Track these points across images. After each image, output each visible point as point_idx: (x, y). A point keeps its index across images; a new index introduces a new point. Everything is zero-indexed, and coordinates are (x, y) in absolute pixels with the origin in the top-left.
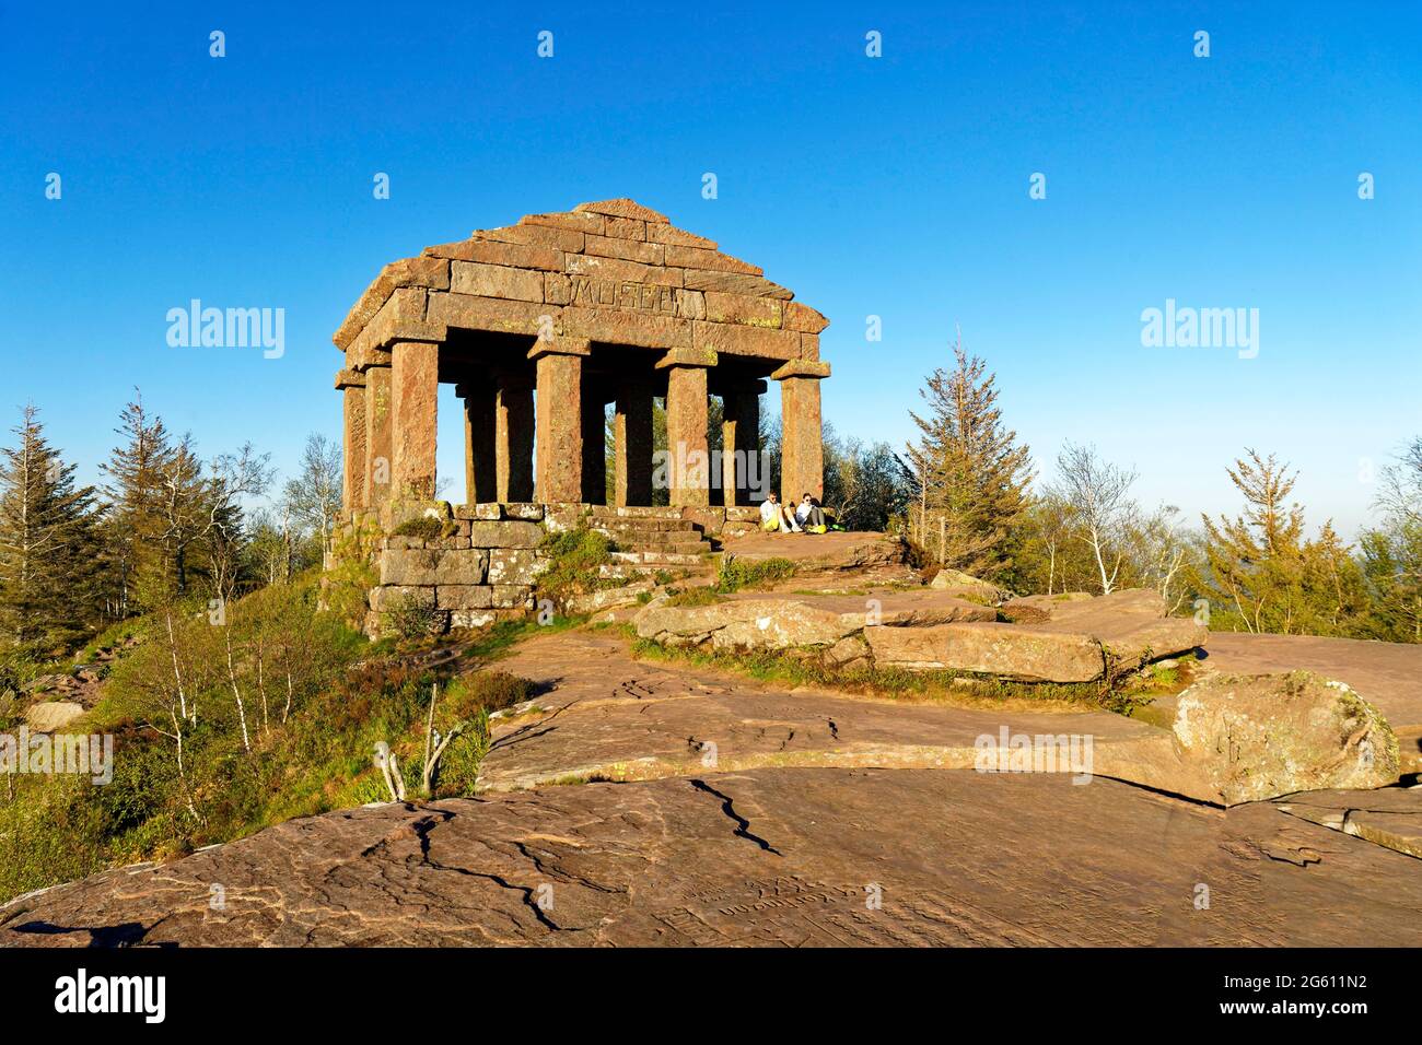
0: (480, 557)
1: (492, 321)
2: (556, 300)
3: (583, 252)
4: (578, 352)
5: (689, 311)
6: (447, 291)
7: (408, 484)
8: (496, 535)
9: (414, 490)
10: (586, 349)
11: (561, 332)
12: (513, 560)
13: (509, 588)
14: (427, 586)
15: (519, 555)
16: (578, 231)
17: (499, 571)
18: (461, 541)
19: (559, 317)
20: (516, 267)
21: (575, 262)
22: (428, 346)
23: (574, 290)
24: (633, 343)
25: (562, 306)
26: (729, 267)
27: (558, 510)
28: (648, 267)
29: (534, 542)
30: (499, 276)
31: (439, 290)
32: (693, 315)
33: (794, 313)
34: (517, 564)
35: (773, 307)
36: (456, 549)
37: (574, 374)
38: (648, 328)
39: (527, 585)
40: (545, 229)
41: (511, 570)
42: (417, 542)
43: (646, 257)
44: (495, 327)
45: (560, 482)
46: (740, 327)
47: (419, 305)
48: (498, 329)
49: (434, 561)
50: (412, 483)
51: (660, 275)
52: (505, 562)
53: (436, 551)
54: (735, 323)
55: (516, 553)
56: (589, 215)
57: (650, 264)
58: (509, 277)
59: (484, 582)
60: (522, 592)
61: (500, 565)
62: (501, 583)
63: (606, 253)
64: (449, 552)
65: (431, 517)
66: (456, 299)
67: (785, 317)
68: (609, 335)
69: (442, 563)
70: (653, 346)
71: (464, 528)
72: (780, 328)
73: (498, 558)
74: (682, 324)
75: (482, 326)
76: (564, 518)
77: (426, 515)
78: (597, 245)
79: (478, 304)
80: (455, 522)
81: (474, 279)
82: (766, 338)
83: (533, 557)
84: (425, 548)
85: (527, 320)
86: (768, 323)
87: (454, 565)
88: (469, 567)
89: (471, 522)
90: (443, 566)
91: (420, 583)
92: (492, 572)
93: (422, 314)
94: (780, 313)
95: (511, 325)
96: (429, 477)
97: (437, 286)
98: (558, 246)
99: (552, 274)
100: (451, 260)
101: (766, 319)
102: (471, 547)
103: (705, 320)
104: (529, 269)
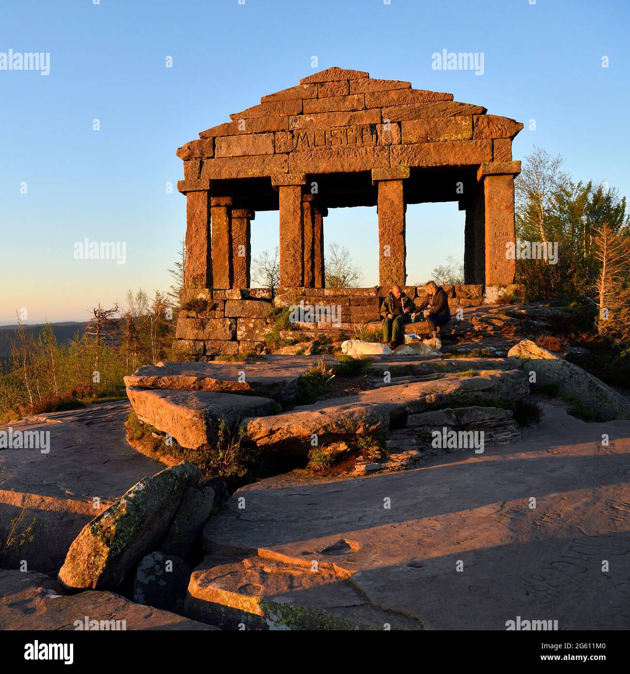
0: (229, 323)
1: (239, 172)
2: (283, 149)
3: (302, 113)
4: (296, 183)
5: (387, 139)
6: (213, 157)
7: (191, 279)
8: (240, 309)
9: (194, 282)
10: (302, 181)
11: (286, 171)
12: (251, 325)
13: (249, 343)
14: (199, 340)
15: (255, 322)
16: (298, 99)
17: (242, 332)
18: (218, 314)
19: (286, 161)
20: (256, 133)
21: (296, 121)
22: (201, 193)
23: (295, 141)
24: (341, 170)
25: (288, 153)
26: (421, 98)
27: (282, 292)
28: (352, 113)
29: (265, 314)
30: (244, 142)
31: (208, 158)
32: (390, 141)
33: (485, 123)
34: (253, 328)
35: (464, 123)
36: (216, 318)
37: (296, 199)
38: (353, 158)
39: (261, 341)
40: (274, 103)
41: (250, 332)
42: (193, 314)
43: (350, 106)
44: (242, 175)
45: (287, 273)
46: (432, 145)
47: (196, 169)
48: (244, 176)
49: (203, 325)
50: (193, 279)
51: (362, 117)
52: (246, 326)
53: (204, 319)
54: (428, 141)
55: (253, 320)
56: (305, 86)
57: (353, 111)
58: (251, 140)
59: (234, 338)
60: (258, 346)
61: (243, 328)
62: (244, 340)
63: (318, 110)
64: (212, 320)
65: (201, 299)
66: (219, 162)
67: (476, 129)
68: (323, 167)
69: (208, 327)
70: (357, 170)
71: (221, 305)
72: (472, 139)
73: (242, 324)
74: (381, 150)
75: (234, 176)
76: (286, 297)
77: (199, 297)
78: (313, 105)
79: (231, 163)
80: (215, 301)
81: (229, 147)
82: (457, 149)
83: (265, 324)
84: (197, 317)
85: (263, 166)
86: (460, 136)
87: (214, 328)
88: (223, 329)
89: (225, 302)
90: (208, 328)
91: (195, 339)
92: (239, 333)
93: (197, 174)
94: (470, 127)
95: (253, 172)
96: (202, 274)
97: (206, 156)
98: (284, 112)
99: (280, 132)
100: (214, 138)
101: (456, 133)
102: (225, 317)
103: (400, 143)
104: (264, 132)
